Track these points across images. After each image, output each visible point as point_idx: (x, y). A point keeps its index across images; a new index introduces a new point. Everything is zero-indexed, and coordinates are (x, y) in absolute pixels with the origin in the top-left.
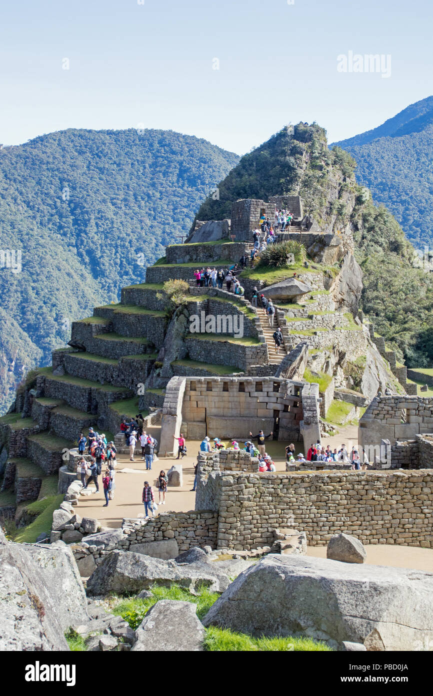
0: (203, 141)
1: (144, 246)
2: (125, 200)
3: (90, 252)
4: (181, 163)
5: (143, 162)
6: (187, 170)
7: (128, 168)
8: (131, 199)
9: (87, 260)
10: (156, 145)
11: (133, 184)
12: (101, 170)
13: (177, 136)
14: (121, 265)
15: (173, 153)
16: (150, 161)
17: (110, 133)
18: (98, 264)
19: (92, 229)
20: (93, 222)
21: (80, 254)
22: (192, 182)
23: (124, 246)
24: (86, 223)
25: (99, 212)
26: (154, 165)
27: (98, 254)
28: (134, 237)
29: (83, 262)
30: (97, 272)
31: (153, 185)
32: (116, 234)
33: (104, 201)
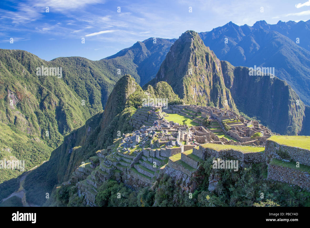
0: (86, 58)
1: (77, 79)
2: (72, 70)
3: (66, 80)
4: (82, 63)
5: (75, 63)
6: (83, 64)
7: (72, 64)
8: (73, 70)
9: (66, 82)
10: (77, 59)
11: (73, 67)
12: (67, 65)
13: (80, 57)
14: (72, 82)
15: (80, 61)
16: (76, 62)
17: (68, 57)
18: (68, 83)
19: (66, 76)
20: (66, 75)
21: (64, 81)
22: (84, 66)
23: (73, 79)
24: (65, 75)
25: (67, 73)
26: (77, 63)
27: (68, 81)
28: (74, 77)
29: (65, 82)
30: (68, 84)
31: (77, 67)
32: (71, 77)
33: (68, 71)
